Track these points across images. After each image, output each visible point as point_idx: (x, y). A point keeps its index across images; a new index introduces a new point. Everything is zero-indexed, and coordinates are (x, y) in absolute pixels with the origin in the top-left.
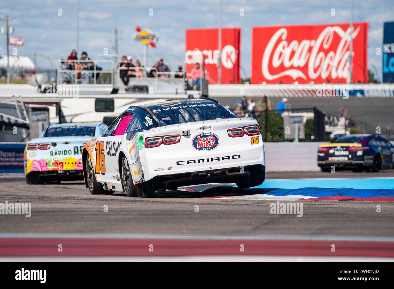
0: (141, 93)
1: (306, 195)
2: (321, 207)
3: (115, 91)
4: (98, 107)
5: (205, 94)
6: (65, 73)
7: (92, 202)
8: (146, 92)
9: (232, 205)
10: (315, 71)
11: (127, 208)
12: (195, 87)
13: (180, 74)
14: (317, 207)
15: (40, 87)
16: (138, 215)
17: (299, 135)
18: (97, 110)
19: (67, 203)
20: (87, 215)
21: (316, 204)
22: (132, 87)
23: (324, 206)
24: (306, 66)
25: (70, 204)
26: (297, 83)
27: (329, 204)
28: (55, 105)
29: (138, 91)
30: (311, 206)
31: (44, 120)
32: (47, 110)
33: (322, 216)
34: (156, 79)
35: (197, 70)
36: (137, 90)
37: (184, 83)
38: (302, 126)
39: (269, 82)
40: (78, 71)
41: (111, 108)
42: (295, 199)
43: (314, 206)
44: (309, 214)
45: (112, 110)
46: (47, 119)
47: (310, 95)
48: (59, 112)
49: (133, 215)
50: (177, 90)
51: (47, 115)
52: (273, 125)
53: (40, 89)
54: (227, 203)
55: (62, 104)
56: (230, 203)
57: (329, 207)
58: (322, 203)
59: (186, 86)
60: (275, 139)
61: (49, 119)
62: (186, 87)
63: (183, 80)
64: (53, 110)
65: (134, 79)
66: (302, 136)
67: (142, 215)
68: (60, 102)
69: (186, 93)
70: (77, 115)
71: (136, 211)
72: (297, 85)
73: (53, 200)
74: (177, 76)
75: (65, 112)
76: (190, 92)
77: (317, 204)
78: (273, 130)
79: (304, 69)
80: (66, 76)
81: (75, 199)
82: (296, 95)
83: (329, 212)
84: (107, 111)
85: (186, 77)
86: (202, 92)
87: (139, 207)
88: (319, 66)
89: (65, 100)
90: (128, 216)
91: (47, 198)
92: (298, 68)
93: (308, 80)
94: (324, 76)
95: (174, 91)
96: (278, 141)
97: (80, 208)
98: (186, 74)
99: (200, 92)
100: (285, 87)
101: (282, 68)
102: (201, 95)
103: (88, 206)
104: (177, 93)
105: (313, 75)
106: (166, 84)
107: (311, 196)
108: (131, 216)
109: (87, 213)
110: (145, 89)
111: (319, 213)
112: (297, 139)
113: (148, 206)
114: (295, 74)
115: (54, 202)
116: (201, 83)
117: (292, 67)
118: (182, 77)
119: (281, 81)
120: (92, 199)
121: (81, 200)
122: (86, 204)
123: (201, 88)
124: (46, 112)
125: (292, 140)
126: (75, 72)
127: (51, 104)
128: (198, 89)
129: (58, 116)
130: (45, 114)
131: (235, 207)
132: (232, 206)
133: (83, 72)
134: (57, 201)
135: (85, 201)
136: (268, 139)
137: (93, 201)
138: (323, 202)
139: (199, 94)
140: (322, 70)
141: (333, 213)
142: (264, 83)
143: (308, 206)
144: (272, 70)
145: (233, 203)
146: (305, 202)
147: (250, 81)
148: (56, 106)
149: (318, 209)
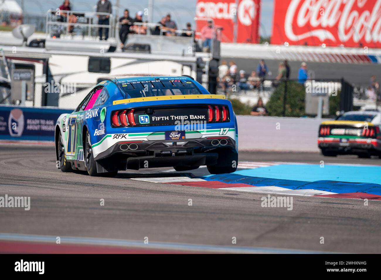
0: (142, 53)
1: (324, 190)
2: (339, 208)
3: (112, 49)
4: (91, 67)
5: (217, 57)
6: (55, 25)
7: (75, 188)
8: (148, 52)
9: (237, 199)
10: (347, 32)
11: (114, 199)
12: (205, 49)
13: (189, 33)
14: (335, 207)
15: (26, 40)
16: (125, 210)
17: (322, 110)
18: (91, 70)
19: (46, 188)
20: (66, 208)
21: (334, 203)
22: (132, 45)
23: (343, 207)
24: (336, 26)
25: (49, 189)
26: (324, 45)
27: (350, 204)
28: (42, 61)
29: (139, 50)
30: (329, 205)
31: (28, 79)
32: (33, 68)
33: (340, 221)
34: (161, 37)
35: (209, 29)
36: (137, 48)
37: (193, 44)
38: (326, 100)
39: (292, 43)
40: (71, 24)
41: (107, 68)
42: (310, 194)
43: (331, 205)
44: (324, 219)
45: (108, 71)
46: (32, 78)
47: (338, 60)
48: (46, 70)
49: (120, 210)
50: (184, 51)
51: (32, 73)
52: (293, 97)
53: (25, 42)
54: (231, 196)
55: (51, 61)
56: (235, 196)
57: (349, 209)
58: (342, 202)
59: (194, 47)
60: (295, 113)
61: (34, 78)
62: (195, 49)
63: (191, 39)
64: (39, 67)
65: (135, 35)
66: (326, 111)
67: (131, 210)
68: (48, 59)
69: (194, 56)
70: (67, 75)
71: (124, 204)
72: (325, 48)
73: (31, 182)
74: (185, 35)
75: (53, 70)
76: (198, 55)
77: (336, 203)
78: (293, 102)
79: (334, 30)
80: (56, 28)
81: (55, 182)
82: (323, 60)
83: (349, 216)
84: (102, 71)
85: (195, 36)
86: (213, 55)
87: (129, 197)
88: (351, 27)
89: (53, 56)
90: (114, 212)
91: (24, 179)
92: (327, 28)
93: (337, 43)
94: (357, 38)
95: (180, 53)
96: (298, 116)
97: (60, 197)
98: (195, 32)
99: (211, 55)
100: (310, 50)
101: (308, 27)
102: (212, 58)
103: (70, 194)
104: (183, 55)
105: (343, 37)
106: (172, 44)
107: (330, 191)
108: (118, 212)
109: (66, 205)
110: (147, 48)
111: (336, 217)
112: (319, 115)
113: (139, 196)
114: (322, 35)
115: (32, 185)
116: (212, 44)
117: (320, 27)
118: (190, 36)
119: (306, 43)
120: (76, 183)
121: (63, 183)
122: (68, 190)
123: (212, 50)
124: (31, 70)
125: (314, 116)
126: (67, 25)
127: (37, 60)
128: (208, 51)
129: (45, 75)
130: (30, 72)
131: (240, 204)
132: (236, 201)
133: (76, 25)
134: (34, 184)
135: (67, 185)
136: (286, 112)
137: (76, 186)
138: (343, 200)
139: (209, 57)
140: (354, 32)
141: (352, 218)
142: (287, 44)
143: (325, 205)
144: (296, 29)
145: (239, 197)
146: (321, 199)
147: (270, 41)
148: (43, 63)
149: (336, 210)
